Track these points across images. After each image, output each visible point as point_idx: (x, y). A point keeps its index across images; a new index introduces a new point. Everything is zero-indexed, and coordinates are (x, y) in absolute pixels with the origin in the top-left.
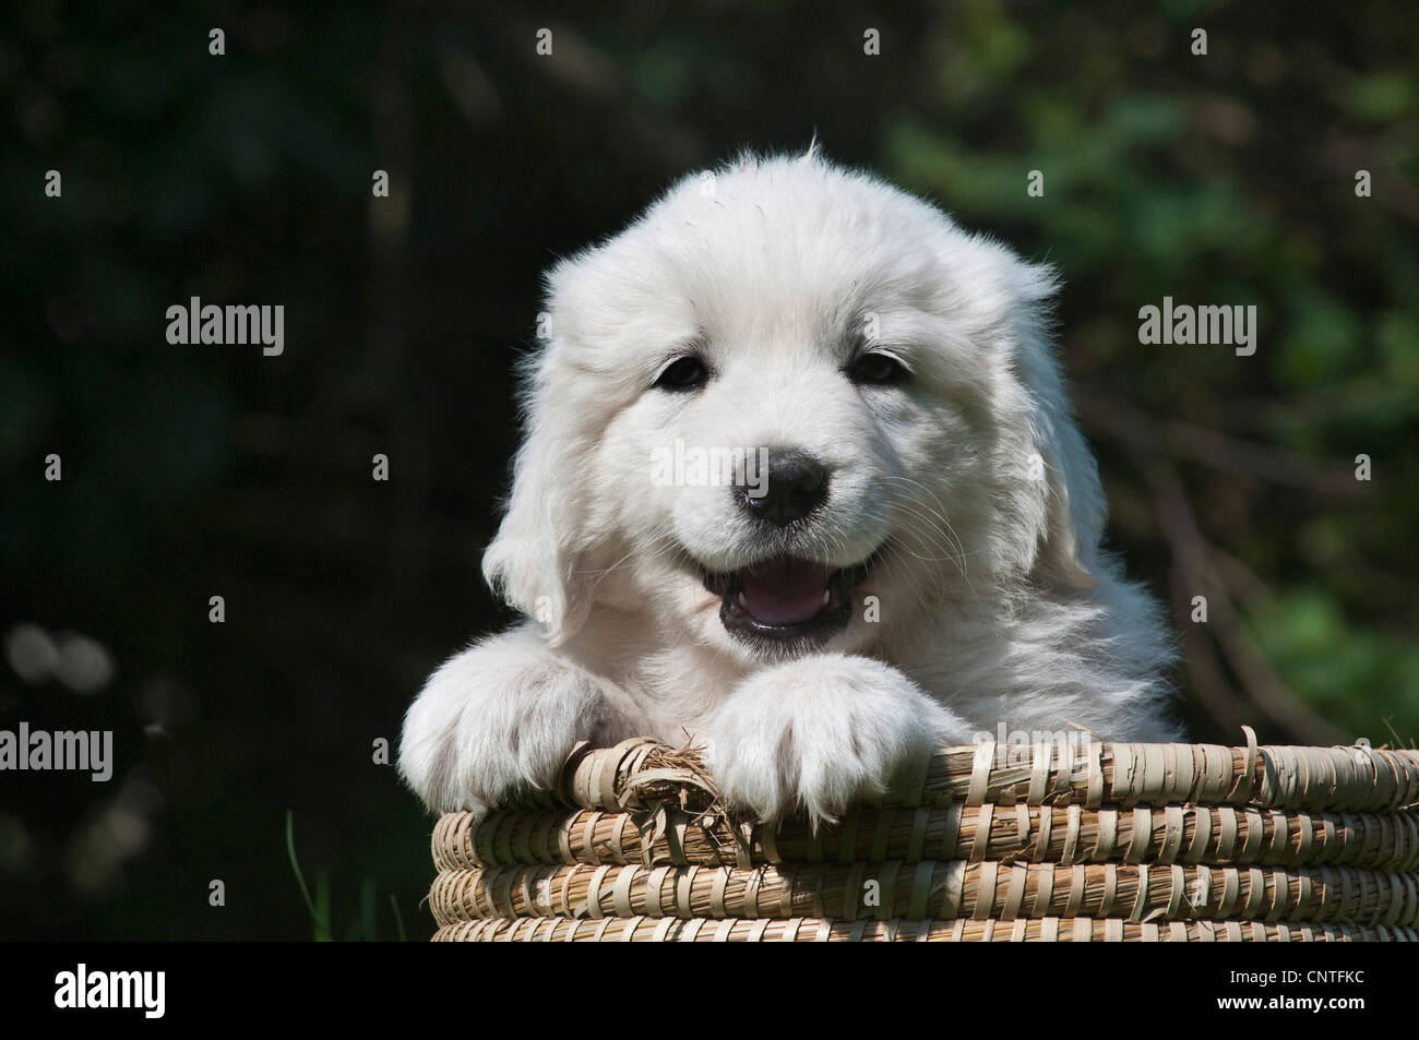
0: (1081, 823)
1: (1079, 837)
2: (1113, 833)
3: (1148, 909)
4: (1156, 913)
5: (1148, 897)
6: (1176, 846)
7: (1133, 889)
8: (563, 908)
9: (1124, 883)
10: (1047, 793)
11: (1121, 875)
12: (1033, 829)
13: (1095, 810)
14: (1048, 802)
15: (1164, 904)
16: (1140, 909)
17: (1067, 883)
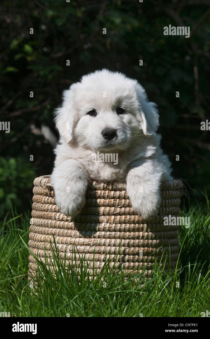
0: (108, 193)
1: (108, 195)
2: (113, 195)
3: (118, 206)
4: (119, 206)
5: (118, 204)
6: (123, 197)
7: (116, 203)
8: (40, 202)
9: (114, 202)
10: (103, 189)
11: (114, 201)
12: (101, 194)
13: (111, 191)
14: (103, 190)
15: (121, 205)
16: (117, 206)
17: (106, 202)
